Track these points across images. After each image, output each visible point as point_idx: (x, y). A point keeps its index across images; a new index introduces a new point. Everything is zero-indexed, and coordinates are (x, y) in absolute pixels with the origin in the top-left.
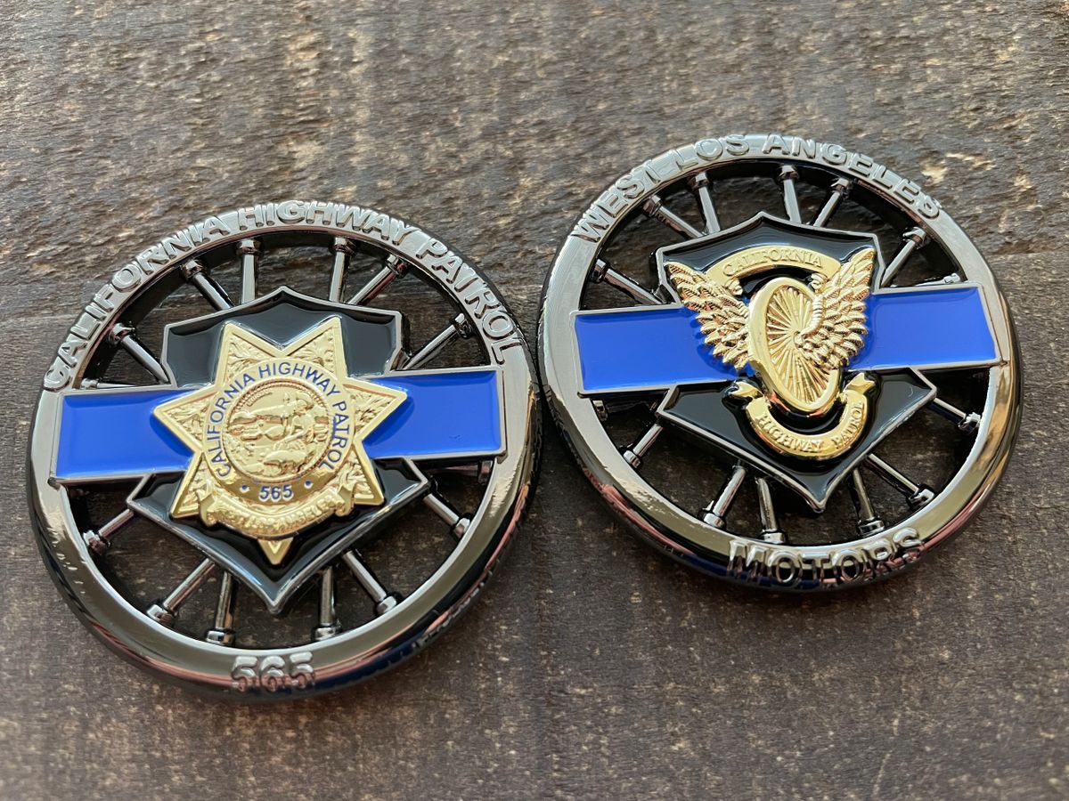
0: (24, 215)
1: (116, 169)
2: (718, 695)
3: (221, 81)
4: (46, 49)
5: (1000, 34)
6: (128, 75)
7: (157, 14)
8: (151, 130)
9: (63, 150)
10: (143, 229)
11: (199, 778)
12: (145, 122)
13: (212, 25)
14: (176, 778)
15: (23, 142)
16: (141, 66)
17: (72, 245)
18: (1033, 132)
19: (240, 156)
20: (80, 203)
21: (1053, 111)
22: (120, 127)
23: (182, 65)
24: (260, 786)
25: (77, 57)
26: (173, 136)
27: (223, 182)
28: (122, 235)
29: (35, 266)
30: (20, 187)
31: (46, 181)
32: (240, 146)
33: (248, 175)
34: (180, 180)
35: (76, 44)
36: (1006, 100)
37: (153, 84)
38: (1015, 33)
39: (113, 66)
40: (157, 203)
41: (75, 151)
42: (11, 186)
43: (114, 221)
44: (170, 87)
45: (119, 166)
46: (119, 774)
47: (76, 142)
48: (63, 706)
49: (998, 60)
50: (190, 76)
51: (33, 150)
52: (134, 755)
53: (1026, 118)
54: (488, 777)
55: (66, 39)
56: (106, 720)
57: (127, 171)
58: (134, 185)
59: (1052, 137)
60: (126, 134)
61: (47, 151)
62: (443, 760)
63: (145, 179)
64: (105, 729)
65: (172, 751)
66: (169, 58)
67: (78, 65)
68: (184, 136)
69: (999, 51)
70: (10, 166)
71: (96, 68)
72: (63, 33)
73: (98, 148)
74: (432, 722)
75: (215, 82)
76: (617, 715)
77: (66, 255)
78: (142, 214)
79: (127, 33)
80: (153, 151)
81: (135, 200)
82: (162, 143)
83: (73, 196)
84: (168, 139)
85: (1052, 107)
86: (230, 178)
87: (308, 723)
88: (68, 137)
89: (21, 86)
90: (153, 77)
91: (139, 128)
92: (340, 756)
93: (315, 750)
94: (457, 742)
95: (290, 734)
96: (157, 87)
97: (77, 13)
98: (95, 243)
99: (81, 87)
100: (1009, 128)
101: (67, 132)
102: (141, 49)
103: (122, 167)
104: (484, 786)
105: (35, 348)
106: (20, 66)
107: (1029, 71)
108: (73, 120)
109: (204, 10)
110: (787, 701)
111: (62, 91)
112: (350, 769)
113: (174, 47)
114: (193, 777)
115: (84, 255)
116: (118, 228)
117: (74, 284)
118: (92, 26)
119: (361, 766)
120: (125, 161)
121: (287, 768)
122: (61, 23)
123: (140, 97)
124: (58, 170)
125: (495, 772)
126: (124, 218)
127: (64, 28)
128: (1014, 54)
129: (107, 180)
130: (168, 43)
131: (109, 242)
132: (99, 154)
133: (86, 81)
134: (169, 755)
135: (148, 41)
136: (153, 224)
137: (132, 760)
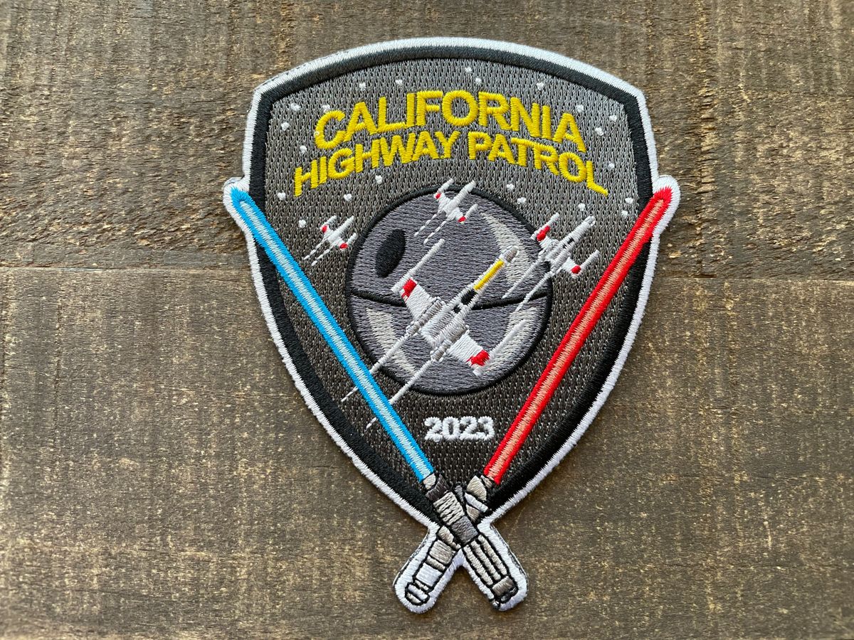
0: (131, 211)
1: (179, 189)
3: (234, 141)
4: (137, 110)
6: (184, 133)
7: (199, 95)
8: (197, 168)
9: (151, 175)
10: (194, 225)
11: (221, 492)
12: (194, 163)
13: (230, 105)
14: (211, 491)
15: (129, 167)
16: (191, 128)
17: (158, 230)
20: (161, 207)
22: (181, 165)
23: (213, 129)
25: (155, 118)
28: (184, 227)
29: (139, 240)
30: (129, 194)
31: (142, 193)
34: (213, 198)
35: (154, 110)
37: (198, 140)
39: (176, 126)
40: (201, 210)
41: (157, 176)
42: (124, 193)
43: (179, 219)
44: (207, 142)
45: (181, 187)
46: (186, 488)
47: (158, 171)
48: (160, 457)
50: (218, 136)
51: (134, 173)
54: (348, 501)
55: (148, 106)
56: (180, 465)
57: (185, 191)
58: (189, 199)
60: (184, 169)
61: (141, 174)
63: (195, 196)
64: (180, 468)
65: (210, 480)
66: (206, 124)
67: (156, 123)
68: (215, 173)
70: (122, 181)
71: (166, 126)
72: (146, 101)
73: (170, 175)
75: (231, 142)
77: (155, 235)
78: (193, 216)
79: (183, 106)
80: (199, 180)
81: (190, 208)
82: (203, 176)
83: (157, 202)
84: (206, 174)
88: (153, 167)
89: (124, 132)
90: (198, 135)
91: (191, 166)
92: (285, 487)
95: (263, 476)
96: (200, 141)
97: (154, 89)
98: (169, 230)
99: (159, 137)
101: (152, 164)
102: (190, 117)
104: (346, 505)
105: (142, 285)
106: (123, 119)
108: (155, 157)
109: (225, 95)
111: (147, 139)
112: (289, 493)
113: (209, 117)
114: (219, 491)
115: (165, 236)
116: (181, 223)
117: (160, 251)
118: (163, 99)
120: (184, 184)
121: (261, 491)
122: (144, 95)
123: (191, 147)
124: (148, 186)
125: (351, 499)
126: (184, 217)
127: (147, 98)
129: (175, 195)
130: (206, 115)
131: (177, 230)
132: (170, 179)
133: (161, 133)
134: (208, 481)
135: (194, 112)
136: (199, 222)
137: (192, 483)
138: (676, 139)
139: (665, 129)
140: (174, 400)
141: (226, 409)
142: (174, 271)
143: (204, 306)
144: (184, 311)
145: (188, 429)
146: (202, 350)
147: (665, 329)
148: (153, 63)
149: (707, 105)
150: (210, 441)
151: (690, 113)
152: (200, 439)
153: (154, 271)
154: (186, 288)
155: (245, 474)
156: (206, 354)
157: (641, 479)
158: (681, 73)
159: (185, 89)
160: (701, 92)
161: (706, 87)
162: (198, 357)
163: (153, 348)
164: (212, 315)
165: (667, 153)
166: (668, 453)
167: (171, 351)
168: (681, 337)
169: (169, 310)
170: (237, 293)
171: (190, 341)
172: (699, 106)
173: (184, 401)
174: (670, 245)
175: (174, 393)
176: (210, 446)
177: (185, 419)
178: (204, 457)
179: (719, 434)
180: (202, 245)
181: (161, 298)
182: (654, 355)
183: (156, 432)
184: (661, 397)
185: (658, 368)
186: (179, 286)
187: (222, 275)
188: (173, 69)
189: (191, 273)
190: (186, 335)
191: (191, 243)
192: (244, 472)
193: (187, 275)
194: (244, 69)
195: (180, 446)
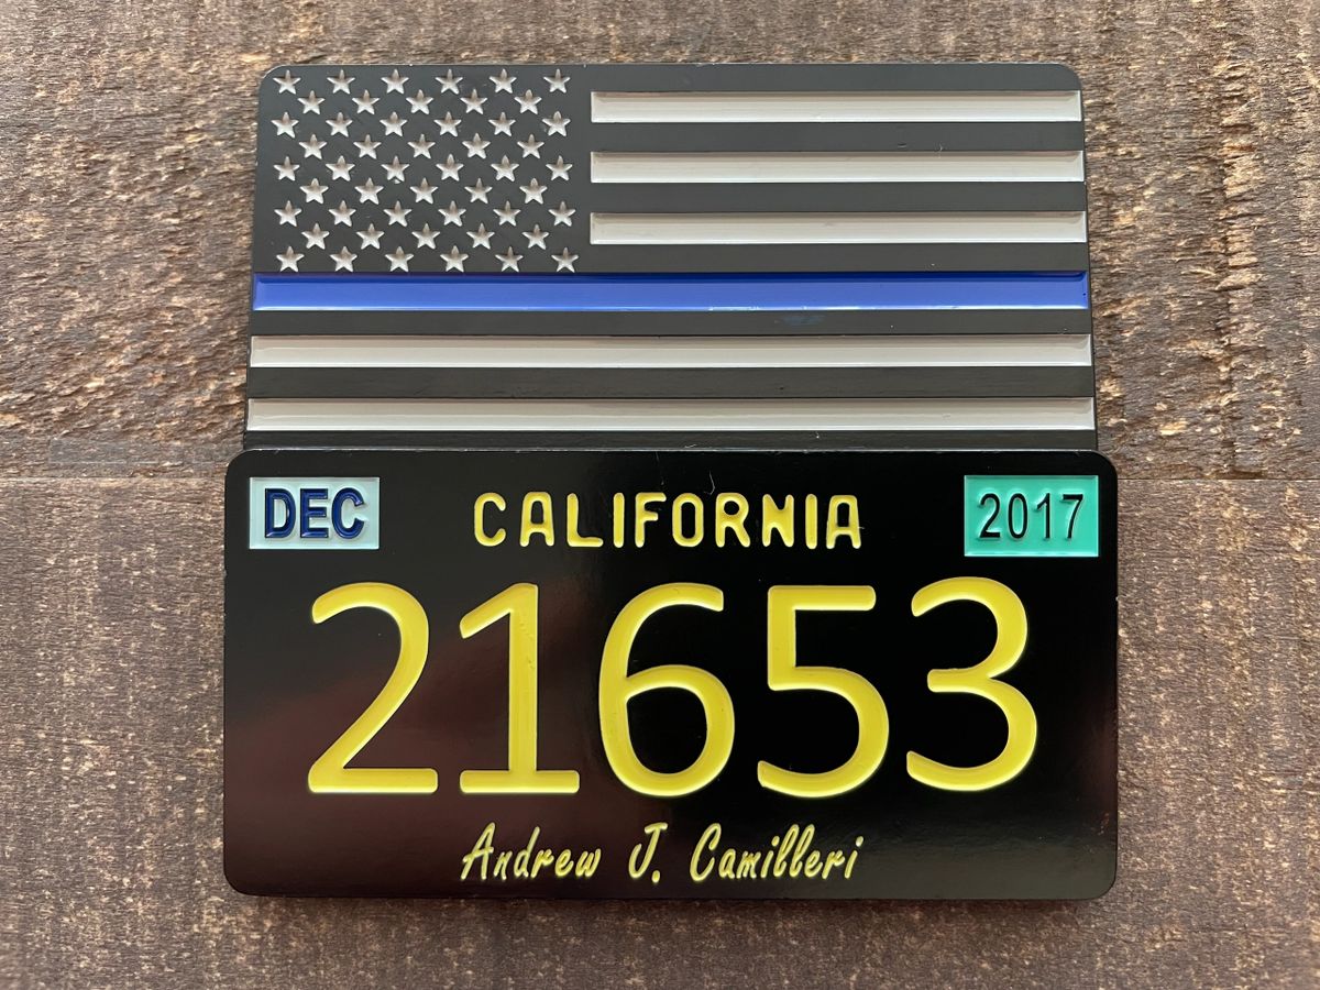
1: (84, 304)
2: (678, 935)
3: (201, 198)
5: (1128, 187)
6: (97, 183)
7: (130, 102)
8: (122, 258)
9: (25, 275)
10: (114, 380)
11: (167, 970)
12: (115, 246)
13: (193, 122)
14: (145, 967)
16: (111, 173)
17: (37, 393)
18: (1138, 324)
19: (221, 296)
20: (44, 343)
21: (1171, 297)
22: (87, 250)
23: (157, 174)
24: (224, 981)
25: (39, 155)
26: (147, 268)
27: (202, 327)
28: (91, 386)
32: (221, 283)
33: (229, 321)
34: (154, 322)
35: (37, 138)
36: (1115, 279)
37: (124, 197)
38: (1148, 186)
39: (79, 169)
40: (129, 348)
41: (39, 277)
43: (82, 367)
44: (144, 201)
46: (93, 959)
47: (40, 266)
48: (39, 889)
49: (1116, 224)
50: (167, 188)
52: (106, 942)
53: (1134, 304)
55: (25, 130)
56: (79, 907)
57: (96, 306)
58: (103, 324)
59: (1160, 330)
60: (95, 260)
62: (402, 973)
63: (115, 318)
64: (79, 915)
65: (142, 942)
66: (142, 163)
67: (40, 165)
68: (159, 267)
69: (1122, 212)
71: (60, 171)
72: (22, 121)
73: (64, 275)
74: (393, 936)
75: (194, 199)
76: (575, 946)
77: (31, 404)
78: (112, 362)
79: (95, 126)
80: (124, 283)
81: (105, 343)
82: (134, 274)
83: (37, 333)
84: (141, 269)
85: (1171, 290)
86: (208, 323)
87: (272, 927)
88: (31, 259)
90: (125, 187)
91: (109, 253)
92: (303, 961)
93: (278, 953)
94: (416, 958)
95: (255, 936)
96: (129, 201)
97: (40, 94)
98: (62, 393)
99: (45, 194)
100: (1112, 316)
101: (31, 253)
102: (110, 150)
103: (91, 302)
107: (1153, 241)
108: (36, 237)
109: (183, 101)
110: (747, 946)
111: (22, 200)
112: (311, 974)
113: (148, 149)
114: (162, 968)
115: (50, 406)
116: (85, 377)
117: (41, 439)
118: (56, 114)
119: (322, 972)
120: (94, 294)
121: (251, 968)
122: (19, 108)
123: (110, 212)
124: (20, 300)
126: (93, 366)
127: (24, 115)
128: (1140, 217)
129: (74, 316)
130: (142, 143)
131: (76, 393)
132: (64, 284)
133: (50, 187)
134: (139, 944)
135: (119, 138)
136: (124, 374)
137: (104, 947)
138: (1169, 172)
139: (1144, 149)
140: (67, 764)
141: (175, 784)
142: (68, 481)
143: (130, 558)
144: (86, 566)
145: (93, 830)
146: (125, 656)
147: (1154, 595)
148: (41, 42)
149: (1232, 98)
150: (141, 856)
151: (1195, 113)
152: (120, 852)
153: (25, 481)
154: (92, 519)
155: (217, 930)
156: (133, 664)
157: (1106, 939)
158: (1173, 29)
159: (101, 92)
160: (1220, 69)
161: (1229, 58)
162: (116, 669)
163: (22, 651)
164: (148, 578)
165: (1150, 202)
166: (1165, 880)
167: (59, 657)
168: (1191, 614)
169: (56, 567)
170: (199, 528)
171: (99, 634)
172: (1215, 100)
173: (87, 766)
174: (1162, 407)
175: (66, 749)
176: (142, 867)
177: (89, 808)
178: (130, 890)
179: (1279, 834)
180: (130, 423)
181: (40, 540)
182: (1132, 657)
183: (28, 833)
184: (1148, 751)
185: (1141, 685)
186: (78, 514)
187: (169, 490)
188: (80, 52)
189: (103, 485)
190: (91, 621)
191: (106, 419)
192: (214, 925)
193: (94, 490)
194: (224, 45)
195: (78, 867)
